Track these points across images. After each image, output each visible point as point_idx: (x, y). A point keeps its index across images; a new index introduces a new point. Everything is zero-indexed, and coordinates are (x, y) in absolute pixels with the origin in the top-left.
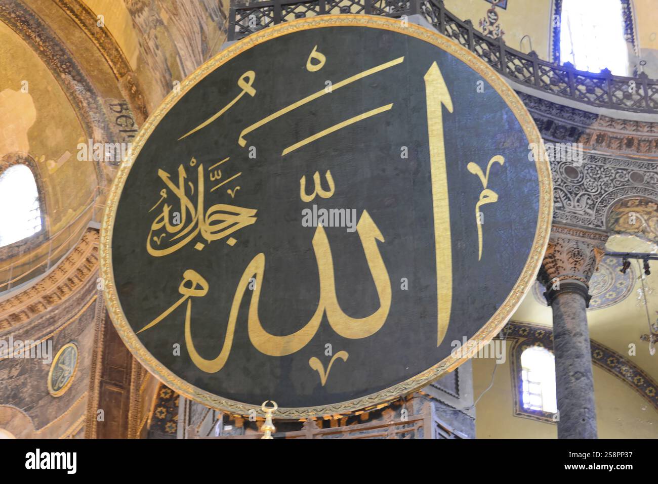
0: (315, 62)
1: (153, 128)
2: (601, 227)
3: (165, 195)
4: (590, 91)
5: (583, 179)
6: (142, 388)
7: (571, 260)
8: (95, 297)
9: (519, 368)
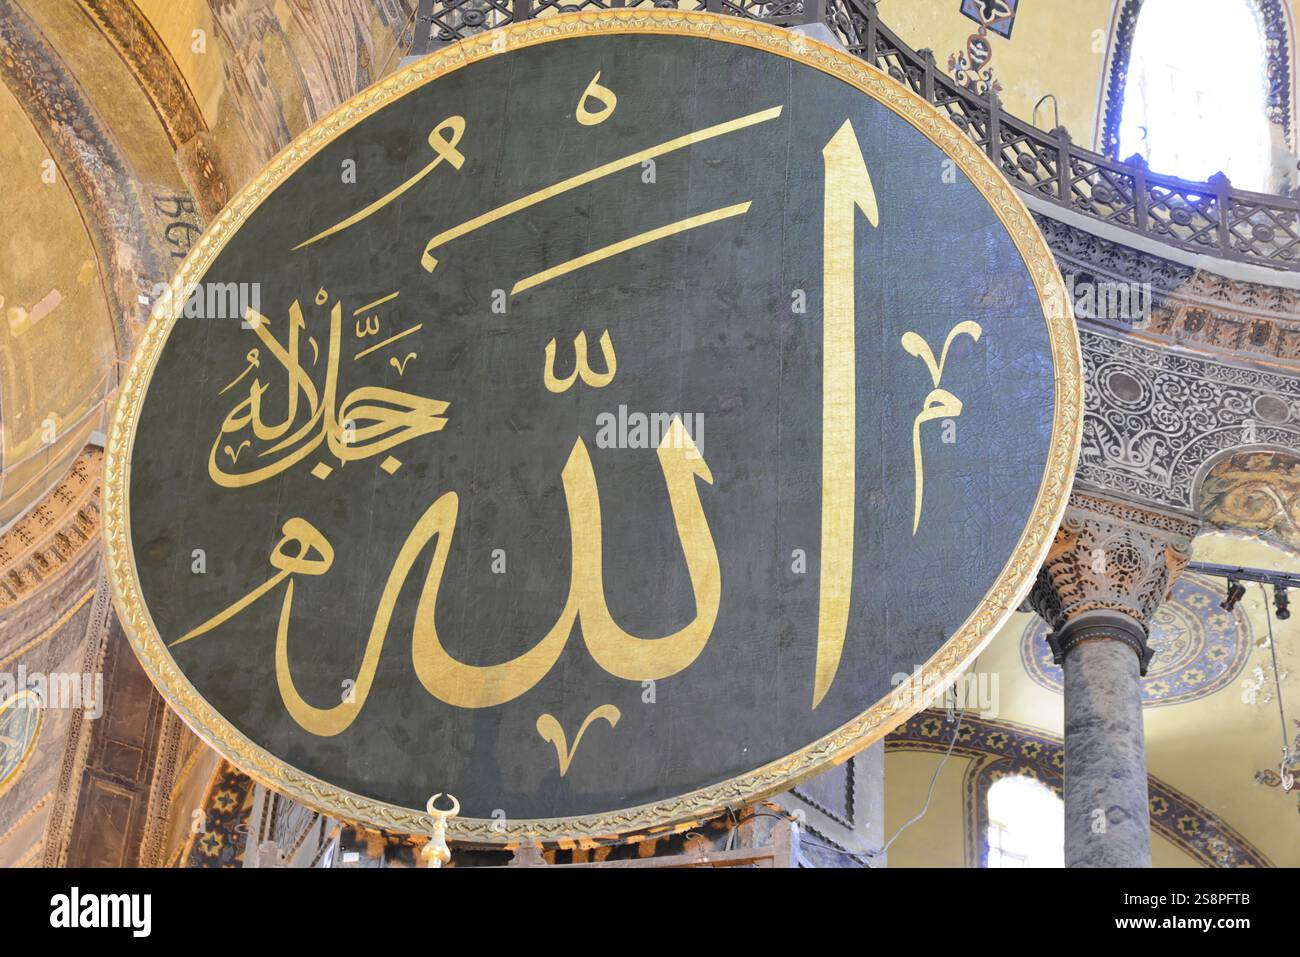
0: (594, 105)
1: (240, 221)
2: (1183, 505)
3: (256, 363)
4: (1180, 218)
5: (1148, 404)
6: (175, 790)
7: (1113, 569)
8: (91, 592)
9: (983, 820)
